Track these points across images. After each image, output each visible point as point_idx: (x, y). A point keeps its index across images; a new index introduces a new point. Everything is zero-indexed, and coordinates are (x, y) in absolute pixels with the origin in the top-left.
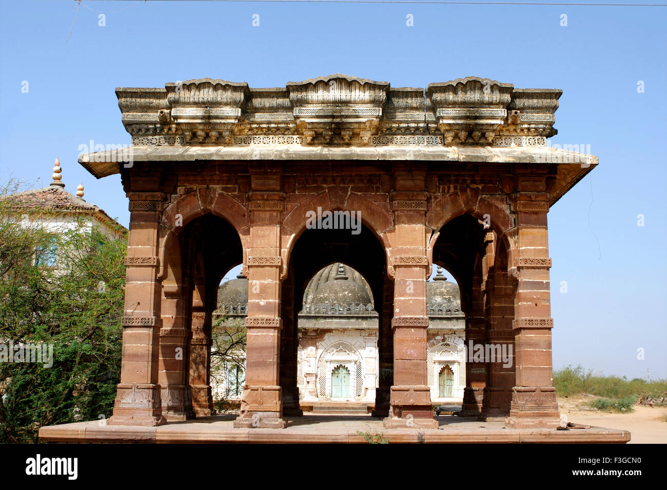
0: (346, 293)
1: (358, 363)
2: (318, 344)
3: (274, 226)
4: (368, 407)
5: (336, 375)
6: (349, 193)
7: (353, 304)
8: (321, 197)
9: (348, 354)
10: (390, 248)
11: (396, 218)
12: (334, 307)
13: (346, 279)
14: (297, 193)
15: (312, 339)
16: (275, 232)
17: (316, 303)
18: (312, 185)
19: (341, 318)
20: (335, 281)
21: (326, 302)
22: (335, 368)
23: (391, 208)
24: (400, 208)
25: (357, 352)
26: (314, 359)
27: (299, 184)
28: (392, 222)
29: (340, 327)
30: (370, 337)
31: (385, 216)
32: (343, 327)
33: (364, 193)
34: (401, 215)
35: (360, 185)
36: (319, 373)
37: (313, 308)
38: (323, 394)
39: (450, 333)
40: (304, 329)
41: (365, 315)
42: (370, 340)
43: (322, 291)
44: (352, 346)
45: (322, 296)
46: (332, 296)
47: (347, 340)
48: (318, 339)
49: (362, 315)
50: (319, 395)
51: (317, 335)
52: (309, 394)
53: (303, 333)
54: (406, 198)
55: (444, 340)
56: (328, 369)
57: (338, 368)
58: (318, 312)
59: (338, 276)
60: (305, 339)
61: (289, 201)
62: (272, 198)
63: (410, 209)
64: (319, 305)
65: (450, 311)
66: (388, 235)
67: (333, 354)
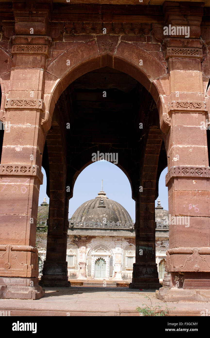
0: (105, 215)
1: (111, 257)
2: (87, 245)
3: (37, 69)
4: (117, 283)
5: (98, 264)
6: (119, 42)
7: (109, 222)
8: (89, 45)
9: (105, 251)
10: (165, 95)
11: (170, 65)
12: (97, 223)
13: (105, 207)
14: (64, 41)
15: (84, 242)
16: (38, 76)
17: (86, 221)
18: (81, 34)
19: (101, 229)
20: (98, 208)
21: (93, 220)
22: (97, 260)
23: (164, 57)
24: (174, 54)
25: (110, 250)
26: (85, 254)
27: (67, 33)
28: (166, 70)
29: (100, 235)
30: (118, 242)
31: (158, 64)
32: (102, 235)
33: (135, 42)
34: (176, 61)
35: (131, 35)
36: (87, 262)
37: (85, 224)
38: (90, 275)
39: (166, 239)
40: (79, 236)
41: (115, 228)
42: (118, 243)
43: (90, 214)
44: (108, 247)
45: (90, 217)
46: (96, 217)
47: (105, 243)
48: (88, 242)
49: (114, 228)
50: (87, 276)
51: (87, 239)
52: (81, 275)
53: (78, 238)
54: (181, 45)
55: (162, 244)
56: (93, 260)
57: (99, 260)
58: (88, 226)
59: (100, 206)
60: (79, 242)
61: (55, 48)
62: (36, 42)
63: (185, 55)
64: (88, 222)
65: (165, 227)
66: (162, 82)
67: (96, 251)
